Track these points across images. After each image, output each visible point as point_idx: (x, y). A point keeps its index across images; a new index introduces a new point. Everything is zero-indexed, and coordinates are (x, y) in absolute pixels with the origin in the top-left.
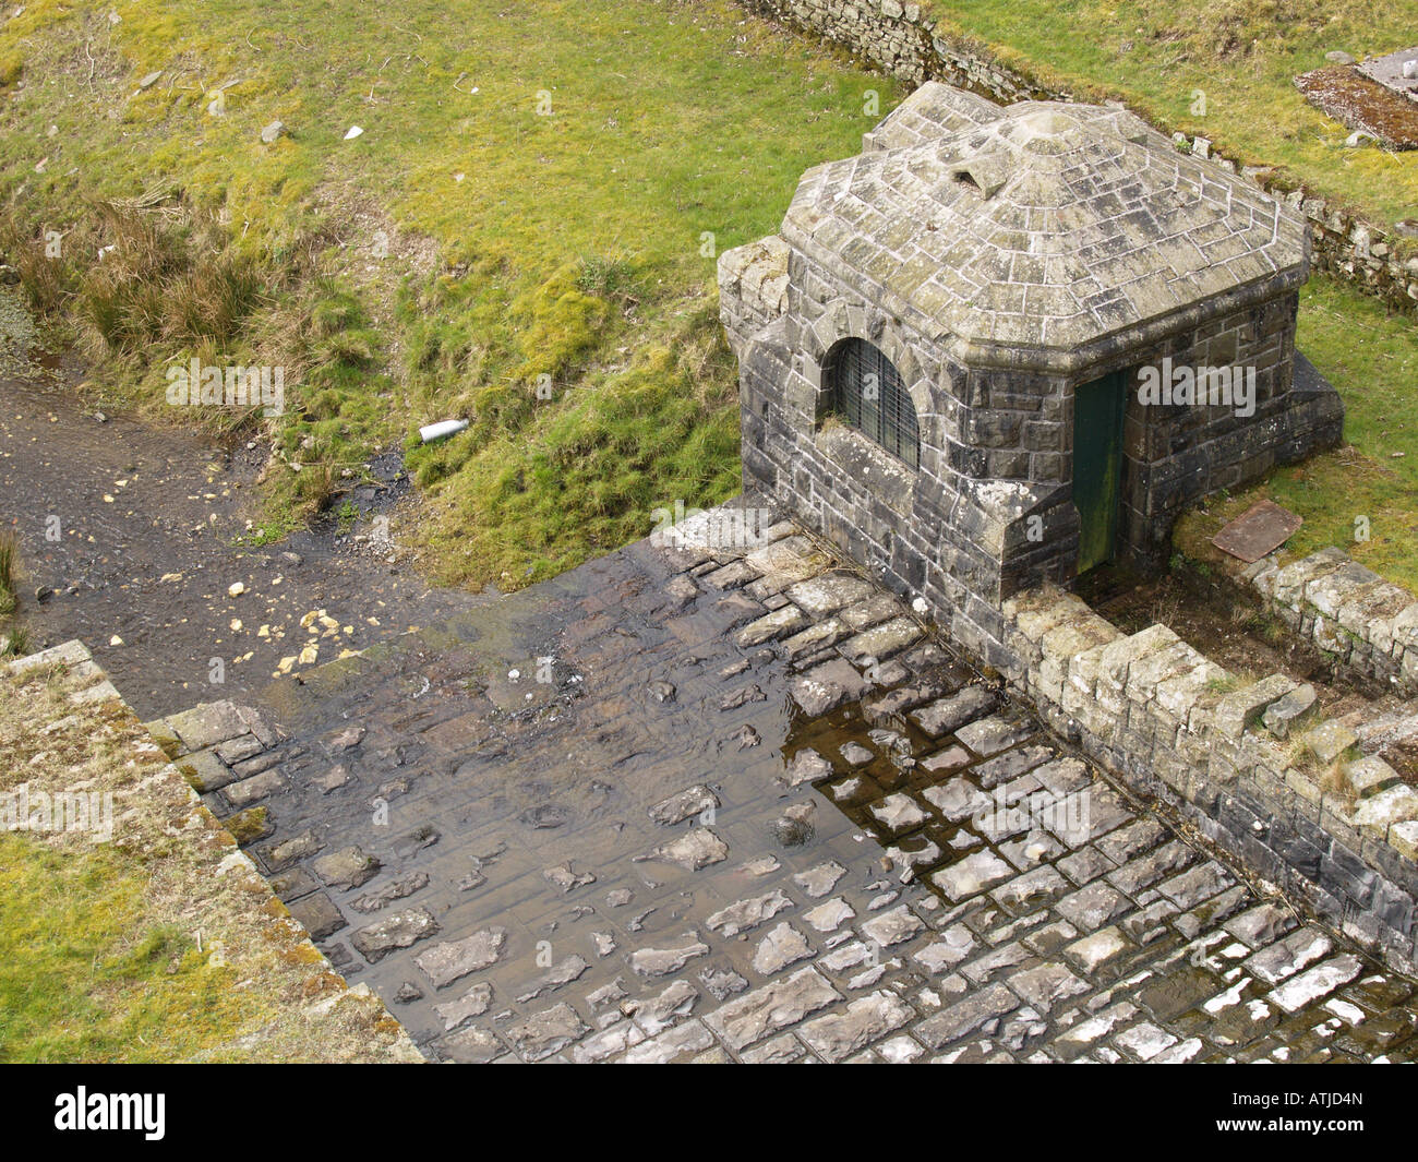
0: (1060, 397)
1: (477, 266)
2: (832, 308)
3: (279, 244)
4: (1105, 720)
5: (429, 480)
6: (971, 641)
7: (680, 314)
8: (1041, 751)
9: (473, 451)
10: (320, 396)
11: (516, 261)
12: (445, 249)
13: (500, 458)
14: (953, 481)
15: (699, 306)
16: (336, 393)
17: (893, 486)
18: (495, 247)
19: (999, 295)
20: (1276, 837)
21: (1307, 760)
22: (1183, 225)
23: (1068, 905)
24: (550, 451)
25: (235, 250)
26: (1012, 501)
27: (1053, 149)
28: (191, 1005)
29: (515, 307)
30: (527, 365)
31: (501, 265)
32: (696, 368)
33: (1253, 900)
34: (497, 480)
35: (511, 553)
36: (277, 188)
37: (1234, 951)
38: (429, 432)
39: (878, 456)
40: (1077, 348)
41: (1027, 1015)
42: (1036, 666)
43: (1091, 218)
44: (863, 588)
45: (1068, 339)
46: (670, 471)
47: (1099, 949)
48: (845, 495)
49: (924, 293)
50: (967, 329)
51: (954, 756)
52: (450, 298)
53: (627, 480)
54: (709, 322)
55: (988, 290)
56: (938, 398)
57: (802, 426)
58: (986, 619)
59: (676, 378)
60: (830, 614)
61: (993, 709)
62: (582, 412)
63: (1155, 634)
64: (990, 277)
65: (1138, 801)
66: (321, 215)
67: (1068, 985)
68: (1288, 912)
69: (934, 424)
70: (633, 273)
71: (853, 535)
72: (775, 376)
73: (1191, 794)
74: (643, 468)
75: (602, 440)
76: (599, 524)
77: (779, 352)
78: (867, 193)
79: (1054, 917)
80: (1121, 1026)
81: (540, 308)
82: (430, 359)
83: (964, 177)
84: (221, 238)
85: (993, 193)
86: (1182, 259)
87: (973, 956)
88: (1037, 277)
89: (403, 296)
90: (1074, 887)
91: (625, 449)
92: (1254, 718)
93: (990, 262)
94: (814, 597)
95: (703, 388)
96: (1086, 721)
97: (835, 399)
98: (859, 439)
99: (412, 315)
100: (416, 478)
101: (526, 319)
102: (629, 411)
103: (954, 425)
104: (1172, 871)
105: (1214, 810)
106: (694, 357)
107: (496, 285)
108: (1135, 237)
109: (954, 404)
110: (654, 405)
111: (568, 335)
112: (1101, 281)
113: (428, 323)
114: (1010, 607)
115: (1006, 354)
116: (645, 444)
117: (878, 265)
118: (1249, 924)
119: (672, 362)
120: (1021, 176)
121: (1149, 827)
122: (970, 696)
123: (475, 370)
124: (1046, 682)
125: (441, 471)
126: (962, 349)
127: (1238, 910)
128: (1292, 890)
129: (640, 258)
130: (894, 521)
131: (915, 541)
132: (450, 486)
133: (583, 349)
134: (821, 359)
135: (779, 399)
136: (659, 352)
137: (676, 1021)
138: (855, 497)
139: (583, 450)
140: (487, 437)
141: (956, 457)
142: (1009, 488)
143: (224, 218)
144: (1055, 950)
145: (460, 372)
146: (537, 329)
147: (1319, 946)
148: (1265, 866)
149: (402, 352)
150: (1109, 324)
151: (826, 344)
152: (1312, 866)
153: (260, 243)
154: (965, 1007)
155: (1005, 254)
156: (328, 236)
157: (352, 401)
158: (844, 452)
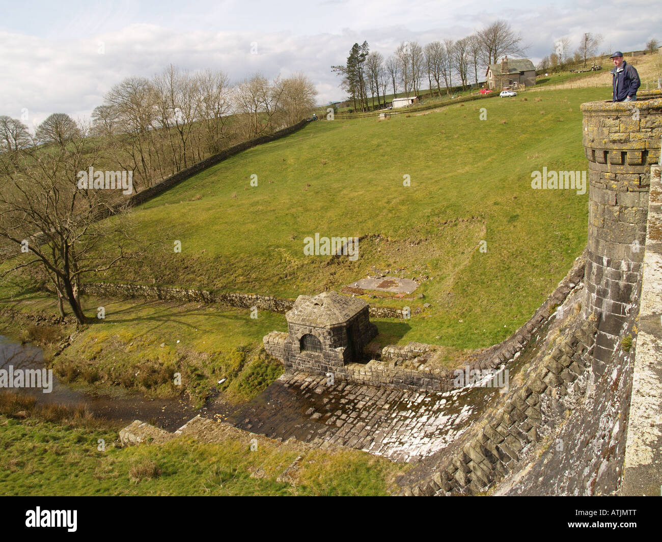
0: (345, 331)
1: (216, 354)
2: (300, 331)
3: (175, 361)
4: (369, 377)
5: (224, 390)
6: (339, 376)
7: (258, 351)
8: (359, 387)
9: (230, 383)
10: (196, 383)
11: (223, 351)
12: (208, 353)
13: (235, 383)
14: (331, 350)
15: (260, 348)
16: (199, 382)
17: (318, 356)
18: (219, 350)
19: (331, 318)
20: (405, 382)
21: (407, 366)
22: (351, 303)
23: (378, 403)
24: (244, 378)
25: (165, 365)
26: (341, 350)
27: (328, 297)
28: (261, 453)
29: (227, 358)
30: (234, 366)
31: (220, 353)
32: (264, 358)
33: (404, 394)
34: (237, 385)
35: (246, 396)
36: (169, 353)
37: (406, 400)
38: (220, 382)
39: (313, 353)
40: (346, 322)
41: (383, 417)
42: (353, 374)
43: (338, 305)
44: (316, 376)
45: (344, 321)
46: (267, 375)
47: (387, 406)
48: (309, 362)
49: (318, 321)
50: (329, 324)
51: (346, 392)
52: (213, 361)
53: (260, 379)
54: (263, 350)
55: (329, 318)
56: (325, 338)
57: (297, 353)
58: (341, 371)
59: (261, 360)
60: (313, 381)
61: (348, 384)
62: (247, 370)
63: (372, 361)
64: (328, 316)
65: (378, 388)
66: (181, 355)
67: (386, 412)
68: (410, 392)
69: (325, 342)
70: (246, 347)
71: (311, 368)
72: (290, 347)
73: (388, 382)
74: (262, 376)
75: (253, 374)
76: (258, 387)
77: (290, 343)
78: (301, 311)
79: (377, 405)
80: (397, 414)
81: (232, 357)
82: (214, 372)
83: (316, 304)
84: (162, 364)
85: (322, 305)
86: (353, 307)
87: (369, 414)
88: (335, 314)
89: (203, 363)
90: (377, 401)
91: (258, 374)
92: (396, 364)
93: (327, 314)
94: (309, 379)
95: (266, 361)
96: (365, 379)
97: (302, 347)
98: (308, 352)
99: (206, 366)
100: (221, 390)
101: (230, 359)
102: (256, 368)
103: (329, 341)
104: (389, 394)
105: (392, 383)
106: (263, 356)
107: (222, 356)
108: (346, 306)
109: (328, 337)
110: (259, 366)
111: (239, 359)
112: (344, 313)
113: (211, 365)
114: (346, 367)
115: (336, 326)
116: (261, 373)
117: (308, 320)
118: (406, 395)
119: (260, 358)
120: (325, 302)
121: (382, 391)
122: (343, 384)
123: (224, 370)
124: (356, 376)
125: (225, 388)
126: (329, 327)
127: (403, 395)
128: (409, 389)
129: (246, 344)
130: (320, 362)
131: (325, 364)
132: (228, 389)
133: (243, 361)
134: (299, 340)
135: (292, 351)
136: (257, 357)
137: (331, 437)
138: (311, 361)
139: (250, 376)
140: (231, 380)
141: (330, 346)
142: (340, 348)
143: (160, 361)
144: (380, 409)
145: (220, 371)
146: (233, 360)
147: (418, 395)
148: (404, 388)
149: (207, 372)
150: (348, 318)
151: (300, 338)
152: (412, 383)
153: (170, 363)
154: (373, 420)
155: (329, 312)
156: (184, 358)
157: (202, 382)
158: (307, 355)
